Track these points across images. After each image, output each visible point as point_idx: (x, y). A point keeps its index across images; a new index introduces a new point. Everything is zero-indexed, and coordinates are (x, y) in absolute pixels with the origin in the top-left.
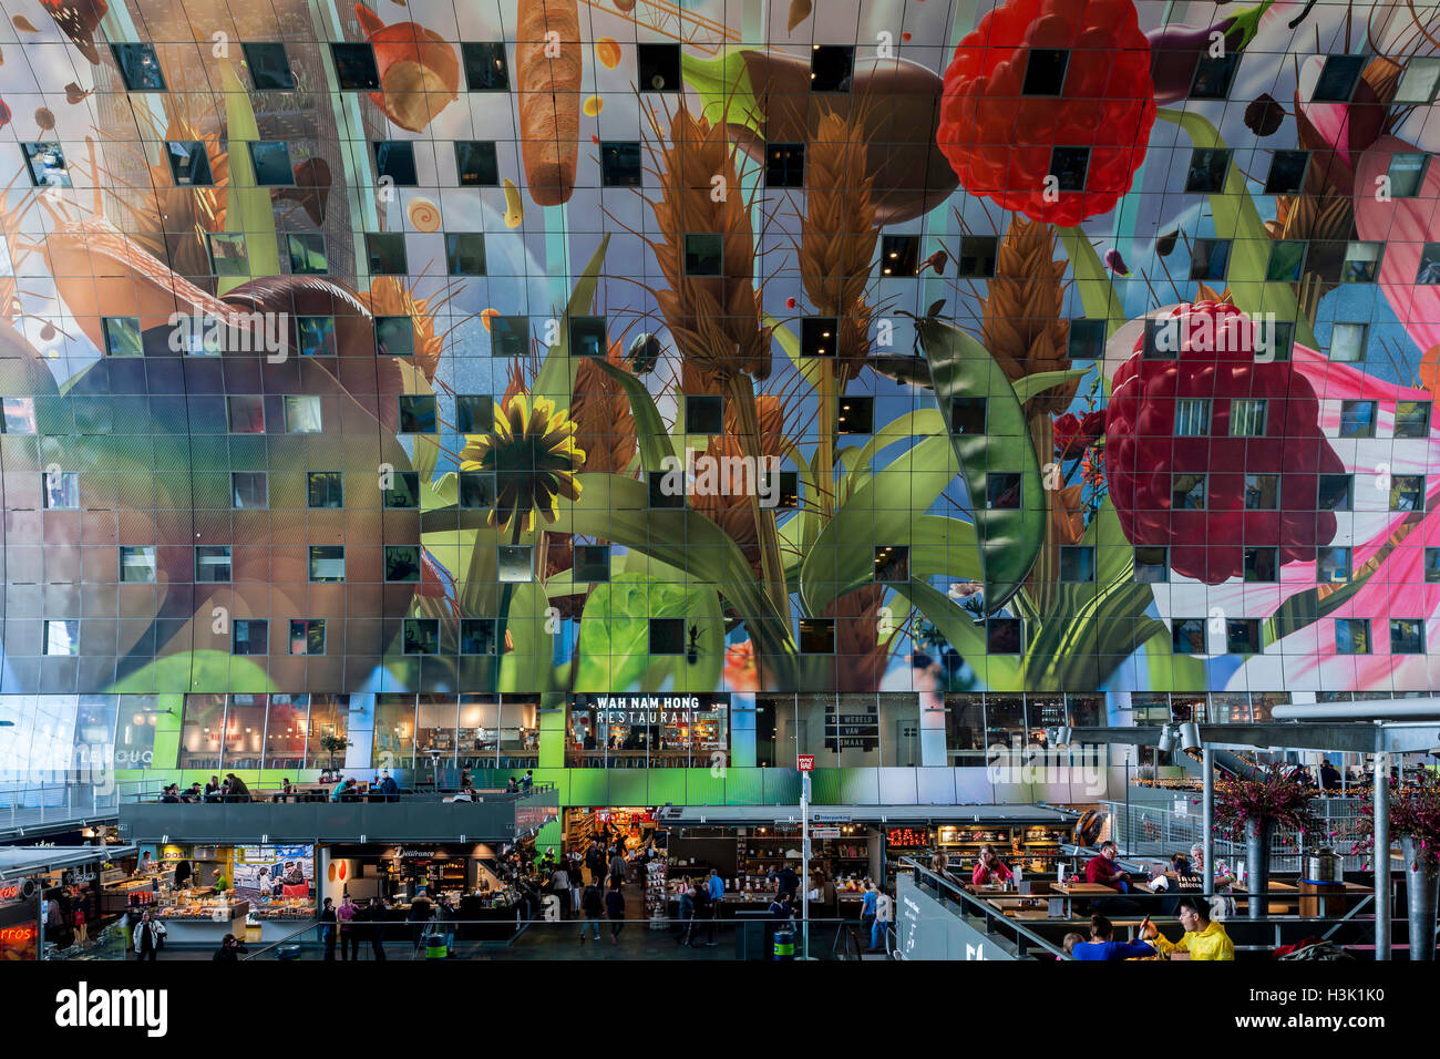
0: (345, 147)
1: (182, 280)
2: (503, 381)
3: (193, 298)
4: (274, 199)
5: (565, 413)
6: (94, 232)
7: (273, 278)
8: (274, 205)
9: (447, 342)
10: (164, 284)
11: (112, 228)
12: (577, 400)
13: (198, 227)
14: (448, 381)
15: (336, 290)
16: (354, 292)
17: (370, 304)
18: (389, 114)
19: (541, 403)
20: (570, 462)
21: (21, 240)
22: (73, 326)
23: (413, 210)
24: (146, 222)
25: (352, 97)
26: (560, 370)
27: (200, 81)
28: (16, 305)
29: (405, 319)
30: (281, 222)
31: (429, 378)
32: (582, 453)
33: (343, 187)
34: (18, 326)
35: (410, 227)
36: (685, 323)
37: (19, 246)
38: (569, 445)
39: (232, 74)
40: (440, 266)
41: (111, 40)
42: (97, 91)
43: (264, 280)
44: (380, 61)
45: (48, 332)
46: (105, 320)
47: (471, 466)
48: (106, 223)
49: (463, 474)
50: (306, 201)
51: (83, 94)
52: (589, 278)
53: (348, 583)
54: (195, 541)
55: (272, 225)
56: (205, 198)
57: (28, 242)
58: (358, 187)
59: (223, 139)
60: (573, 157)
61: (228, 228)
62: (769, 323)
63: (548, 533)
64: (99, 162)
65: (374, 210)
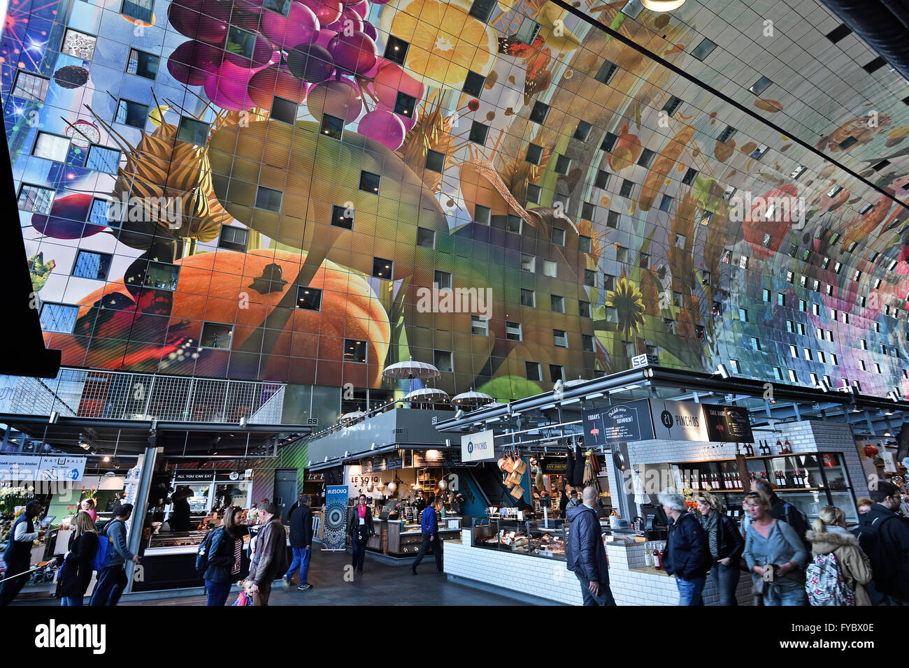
0: (590, 168)
1: (513, 198)
2: (619, 273)
3: (516, 207)
4: (558, 178)
5: (638, 289)
6: (485, 167)
7: (548, 208)
8: (558, 181)
9: (602, 251)
10: (506, 197)
11: (493, 168)
12: (642, 283)
13: (527, 179)
14: (602, 267)
15: (569, 220)
16: (575, 223)
17: (579, 229)
18: (610, 162)
19: (632, 283)
20: (640, 309)
21: (453, 159)
22: (462, 204)
23: (602, 199)
24: (508, 171)
25: (602, 152)
26: (637, 272)
27: (557, 127)
28: (439, 187)
29: (589, 238)
30: (557, 188)
31: (596, 264)
32: (644, 306)
33: (583, 182)
34: (437, 197)
35: (599, 204)
36: (673, 264)
37: (450, 162)
38: (640, 302)
39: (570, 129)
40: (605, 222)
41: (538, 100)
42: (518, 115)
43: (544, 209)
44: (618, 144)
45: (450, 203)
46: (477, 205)
47: (609, 304)
48: (491, 165)
49: (606, 306)
50: (569, 183)
51: (512, 113)
52: (648, 240)
53: (570, 349)
54: (506, 318)
55: (553, 188)
56: (534, 169)
57: (455, 161)
58: (588, 184)
59: (552, 150)
60: (655, 196)
61: (538, 184)
62: (695, 270)
63: (637, 338)
64: (502, 140)
65: (590, 194)
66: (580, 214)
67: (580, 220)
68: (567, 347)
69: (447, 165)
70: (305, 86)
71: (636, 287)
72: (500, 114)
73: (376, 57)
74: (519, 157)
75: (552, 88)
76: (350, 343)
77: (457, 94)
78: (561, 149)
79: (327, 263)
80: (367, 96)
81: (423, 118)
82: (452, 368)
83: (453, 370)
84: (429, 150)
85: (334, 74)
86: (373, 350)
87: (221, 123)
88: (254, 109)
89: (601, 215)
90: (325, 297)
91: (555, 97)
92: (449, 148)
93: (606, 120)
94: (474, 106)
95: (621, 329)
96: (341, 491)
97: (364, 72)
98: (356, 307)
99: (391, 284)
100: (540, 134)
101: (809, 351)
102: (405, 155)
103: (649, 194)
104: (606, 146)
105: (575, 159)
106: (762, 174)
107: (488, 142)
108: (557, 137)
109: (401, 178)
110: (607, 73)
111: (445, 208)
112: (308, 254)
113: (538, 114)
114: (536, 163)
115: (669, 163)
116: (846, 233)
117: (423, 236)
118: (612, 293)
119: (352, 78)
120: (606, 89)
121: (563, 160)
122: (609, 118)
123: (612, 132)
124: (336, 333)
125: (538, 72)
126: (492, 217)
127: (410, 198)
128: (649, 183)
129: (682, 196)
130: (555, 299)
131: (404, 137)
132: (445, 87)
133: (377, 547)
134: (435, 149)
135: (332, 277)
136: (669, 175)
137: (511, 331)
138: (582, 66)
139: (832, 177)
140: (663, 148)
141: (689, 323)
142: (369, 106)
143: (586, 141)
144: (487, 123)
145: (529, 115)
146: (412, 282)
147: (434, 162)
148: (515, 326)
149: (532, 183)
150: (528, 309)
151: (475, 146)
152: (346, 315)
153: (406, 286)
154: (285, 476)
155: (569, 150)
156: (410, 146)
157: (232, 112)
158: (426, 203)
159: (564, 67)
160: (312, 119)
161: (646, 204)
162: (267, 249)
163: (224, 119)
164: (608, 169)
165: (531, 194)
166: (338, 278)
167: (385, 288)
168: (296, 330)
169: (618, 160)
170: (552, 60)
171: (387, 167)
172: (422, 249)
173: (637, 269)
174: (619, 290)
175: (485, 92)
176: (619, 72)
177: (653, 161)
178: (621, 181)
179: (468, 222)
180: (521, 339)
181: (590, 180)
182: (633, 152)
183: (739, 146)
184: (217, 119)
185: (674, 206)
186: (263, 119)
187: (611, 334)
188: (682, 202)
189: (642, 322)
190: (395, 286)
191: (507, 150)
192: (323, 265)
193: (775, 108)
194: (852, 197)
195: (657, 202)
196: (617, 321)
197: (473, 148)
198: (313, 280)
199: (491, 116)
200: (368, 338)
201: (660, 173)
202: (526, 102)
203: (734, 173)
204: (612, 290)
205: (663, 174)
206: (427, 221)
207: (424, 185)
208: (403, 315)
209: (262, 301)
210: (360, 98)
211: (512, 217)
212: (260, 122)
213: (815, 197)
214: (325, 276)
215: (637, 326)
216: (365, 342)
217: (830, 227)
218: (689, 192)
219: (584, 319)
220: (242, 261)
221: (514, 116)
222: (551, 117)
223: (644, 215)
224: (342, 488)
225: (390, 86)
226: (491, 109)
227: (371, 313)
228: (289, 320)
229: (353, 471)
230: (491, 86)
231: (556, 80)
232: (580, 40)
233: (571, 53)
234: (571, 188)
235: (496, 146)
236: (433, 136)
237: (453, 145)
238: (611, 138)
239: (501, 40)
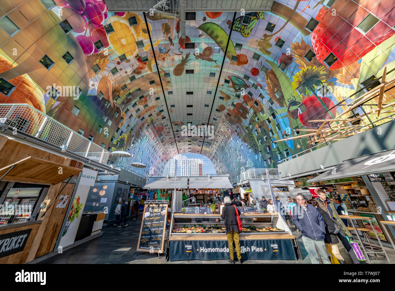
0: (134, 100)
1: (112, 96)
2: (125, 132)
3: (111, 99)
4: (125, 98)
5: (127, 138)
6: (110, 82)
9: (124, 124)
10: (110, 94)
11: (112, 84)
15: (122, 111)
17: (122, 115)
19: (126, 136)
21: (102, 72)
22: (96, 88)
23: (132, 110)
24: (115, 87)
25: (139, 99)
28: (92, 77)
30: (124, 100)
31: (121, 127)
33: (130, 103)
34: (90, 80)
35: (130, 111)
37: (101, 72)
39: (136, 88)
40: (129, 116)
41: (135, 76)
42: (128, 75)
43: (118, 104)
44: (143, 99)
45: (93, 85)
46: (100, 91)
48: (112, 82)
49: (118, 140)
50: (127, 101)
51: (127, 73)
52: (135, 126)
55: (123, 100)
56: (122, 91)
57: (102, 74)
59: (129, 90)
61: (120, 96)
64: (119, 78)
65: (130, 107)
66: (125, 111)
67: (124, 113)
69: (99, 73)
72: (123, 71)
73: (101, 24)
75: (140, 76)
77: (116, 56)
78: (131, 91)
79: (27, 76)
80: (88, 30)
81: (102, 53)
85: (82, 12)
89: (129, 114)
91: (139, 78)
92: (103, 68)
94: (119, 63)
97: (94, 23)
99: (54, 101)
100: (129, 84)
102: (88, 59)
103: (141, 115)
104: (141, 98)
105: (132, 96)
107: (115, 76)
108: (132, 88)
109: (82, 65)
110: (152, 82)
111: (90, 85)
113: (133, 78)
115: (149, 110)
118: (121, 137)
119: (87, 20)
120: (149, 86)
121: (130, 94)
122: (146, 92)
123: (144, 95)
125: (140, 69)
126: (103, 98)
127: (80, 74)
128: (143, 112)
129: (146, 119)
131: (91, 54)
132: (115, 51)
134: (99, 65)
138: (149, 77)
140: (150, 107)
142: (87, 34)
143: (137, 93)
144: (119, 70)
145: (130, 77)
146: (64, 105)
147: (97, 69)
151: (111, 74)
153: (60, 106)
155: (132, 93)
156: (91, 58)
158: (85, 80)
159: (146, 74)
161: (139, 117)
164: (137, 103)
165: (117, 98)
167: (51, 102)
169: (140, 103)
170: (145, 70)
171: (78, 58)
173: (129, 133)
174: (123, 137)
175: (124, 63)
176: (154, 84)
177: (147, 108)
178: (138, 108)
179: (95, 95)
181: (132, 103)
182: (144, 103)
185: (144, 120)
191: (119, 82)
192: (23, 76)
195: (141, 118)
197: (110, 74)
198: (13, 79)
199: (121, 69)
202: (132, 74)
205: (146, 112)
210: (85, 28)
211: (108, 101)
219: (111, 142)
221: (126, 75)
222: (135, 82)
223: (137, 119)
225: (98, 36)
226: (122, 68)
230: (126, 63)
231: (142, 75)
232: (153, 71)
233: (149, 72)
234: (127, 103)
235: (116, 78)
236: (101, 61)
237: (105, 68)
238: (143, 97)
239: (138, 55)
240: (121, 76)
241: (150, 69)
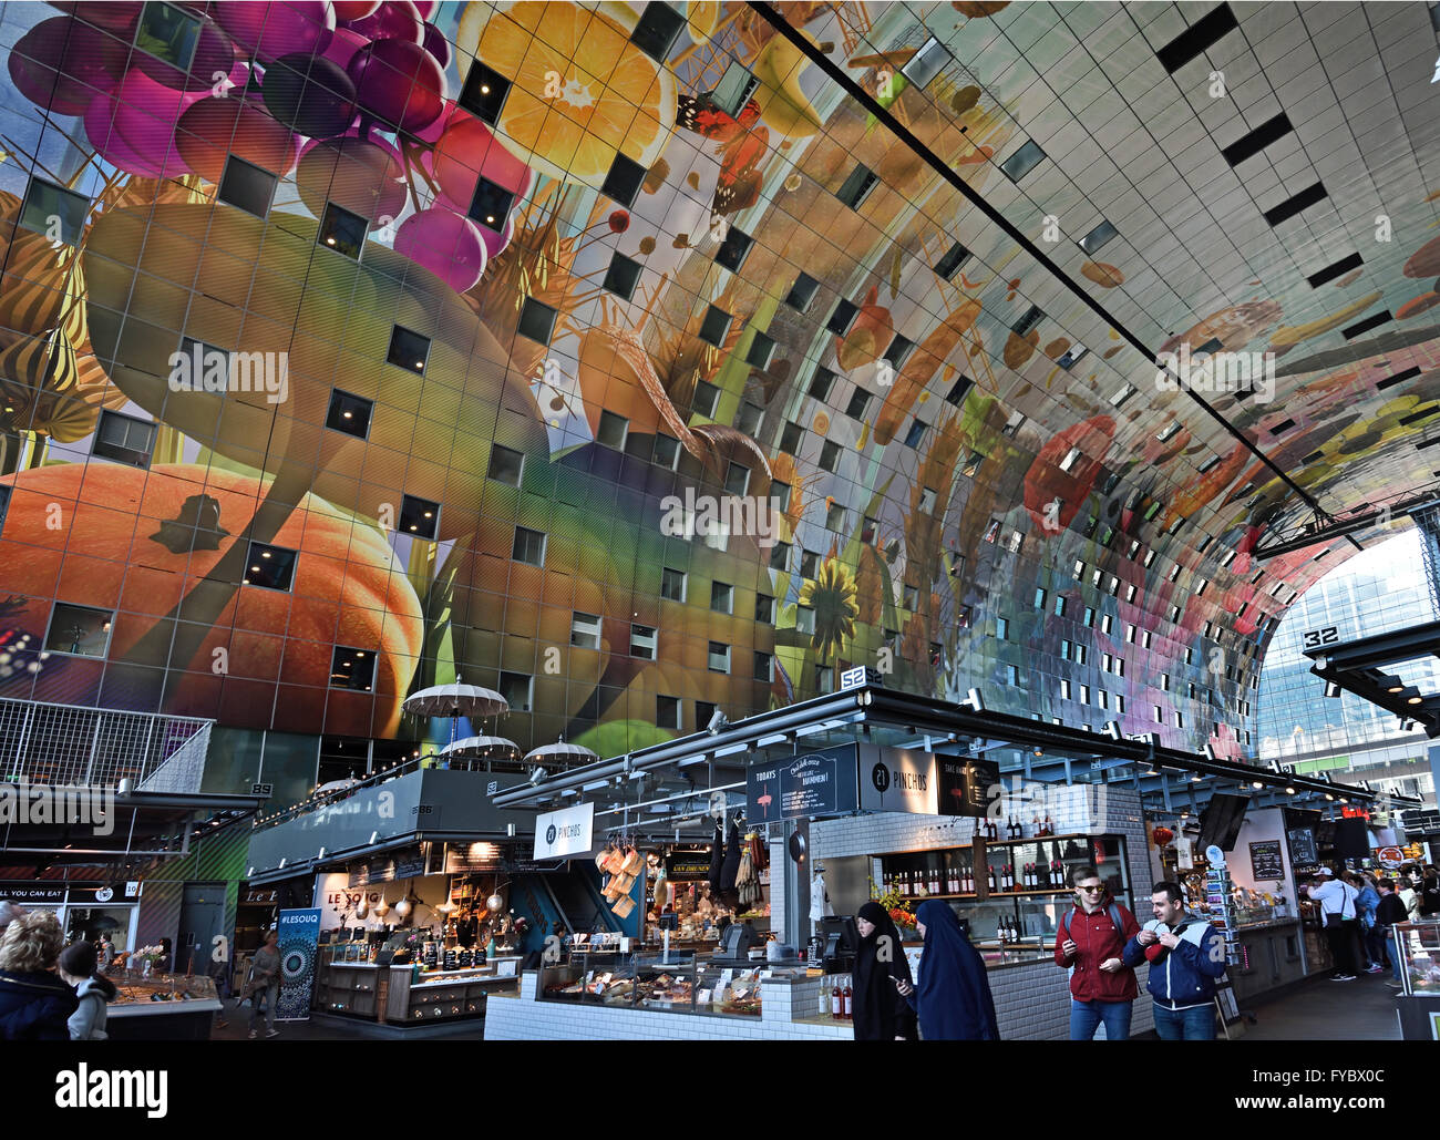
0: (806, 360)
1: (670, 404)
2: (826, 552)
3: (672, 421)
4: (750, 375)
5: (853, 577)
6: (626, 342)
7: (726, 427)
8: (749, 380)
9: (806, 510)
10: (657, 401)
11: (641, 346)
12: (860, 568)
13: (697, 371)
14: (801, 537)
15: (758, 451)
16: (767, 457)
17: (773, 468)
18: (839, 353)
19: (844, 568)
20: (851, 612)
21: (570, 321)
22: (578, 407)
23: (818, 418)
24: (665, 350)
25: (829, 334)
26: (855, 548)
27: (760, 279)
28: (539, 371)
29: (788, 486)
30: (747, 393)
31: (792, 532)
32: (857, 607)
33: (791, 386)
34: (534, 389)
35: (810, 428)
36: (911, 539)
37: (565, 325)
38: (852, 600)
39: (782, 285)
40: (817, 459)
41: (734, 225)
42: (697, 249)
43: (720, 427)
44: (856, 322)
45: (557, 404)
46: (605, 412)
47: (805, 601)
48: (638, 339)
49: (799, 606)
50: (770, 382)
51: (688, 246)
52: (880, 494)
53: (732, 676)
54: (632, 618)
55: (740, 392)
56: (712, 353)
57: (575, 326)
58: (798, 390)
59: (746, 322)
60: (901, 420)
61: (715, 382)
62: (943, 551)
63: (839, 659)
64: (662, 295)
65: (799, 408)
66: (777, 442)
67: (776, 453)
68: (728, 672)
69: (558, 331)
70: (294, 143)
71: (850, 575)
72: (665, 243)
73: (444, 102)
74: (688, 330)
75: (762, 206)
76: (345, 654)
77: (591, 196)
78: (762, 323)
79: (312, 501)
80: (418, 179)
81: (522, 235)
82: (530, 703)
83: (530, 709)
84: (528, 298)
85: (357, 124)
86: (387, 670)
87: (114, 199)
88: (186, 177)
89: (811, 447)
90: (300, 564)
91: (763, 224)
92: (565, 298)
93: (841, 277)
94: (619, 223)
95: (817, 644)
96: (307, 919)
97: (418, 128)
98: (362, 587)
99: (432, 546)
100: (731, 289)
101: (1088, 689)
102: (481, 303)
103: (892, 417)
104: (837, 325)
105: (782, 343)
106: (1068, 396)
107: (638, 296)
108: (759, 299)
109: (470, 346)
110: (858, 187)
111: (546, 412)
112: (275, 480)
113: (732, 251)
114: (716, 343)
115: (931, 363)
116: (1172, 502)
117: (501, 462)
118: (812, 583)
119: (391, 137)
120: (852, 218)
121: (762, 341)
122: (849, 272)
123: (850, 299)
124: (318, 634)
125: (741, 172)
126: (630, 435)
127: (483, 387)
128: (895, 396)
129: (943, 423)
130: (719, 589)
131: (483, 269)
132: (570, 180)
133: (368, 1011)
134: (539, 299)
135: (321, 528)
136: (928, 385)
137: (639, 641)
138: (818, 169)
139: (1170, 408)
140: (925, 337)
141: (921, 637)
142: (421, 199)
143: (804, 311)
144: (639, 259)
145: (716, 252)
146: (474, 545)
147: (535, 322)
148: (647, 632)
149: (704, 379)
150: (671, 604)
151: (613, 299)
152: (342, 601)
153: (461, 553)
154: (202, 895)
155: (775, 325)
156: (493, 288)
157: (138, 179)
158: (513, 399)
159: (788, 168)
160: (303, 211)
161: (885, 434)
162: (193, 465)
163: (121, 191)
164: (834, 366)
165: (701, 399)
166: (332, 530)
167: (421, 553)
168: (240, 625)
169: (851, 351)
170: (769, 152)
171: (444, 322)
172: (497, 486)
173: (856, 544)
174: (823, 578)
175: (643, 197)
176: (878, 189)
177: (909, 357)
178: (851, 390)
179: (585, 442)
180: (654, 657)
181: (802, 382)
182: (878, 340)
183: (1042, 344)
184: (107, 190)
185: (928, 439)
186: (203, 200)
187: (800, 652)
188: (940, 434)
189: (851, 635)
190: (440, 551)
191: (669, 313)
192: (303, 504)
193: (1110, 280)
194: (1194, 443)
195: (902, 433)
196: (813, 630)
197: (610, 304)
198: (281, 531)
199: (648, 246)
200: (380, 646)
201: (915, 380)
202: (714, 227)
203: (1027, 389)
204: (811, 578)
205: (919, 382)
206: (511, 435)
207: (513, 366)
208: (451, 606)
209: (175, 568)
210: (403, 180)
211: (665, 439)
212: (196, 205)
213: (1139, 440)
214: (307, 525)
215: (843, 641)
216: (374, 654)
217: (1152, 491)
218: (954, 418)
219: (762, 626)
220: (140, 486)
221: (689, 251)
222: (752, 259)
223: (879, 451)
224: (311, 913)
225: (466, 167)
226: (648, 232)
227: (391, 600)
228: (228, 607)
229: (335, 883)
230: (655, 189)
231: (771, 191)
232: (822, 120)
233: (803, 142)
234: (770, 395)
235: (651, 304)
236: (537, 272)
237: (575, 293)
238: (846, 310)
239: (683, 99)
240: (665, 277)
241: (799, 117)
